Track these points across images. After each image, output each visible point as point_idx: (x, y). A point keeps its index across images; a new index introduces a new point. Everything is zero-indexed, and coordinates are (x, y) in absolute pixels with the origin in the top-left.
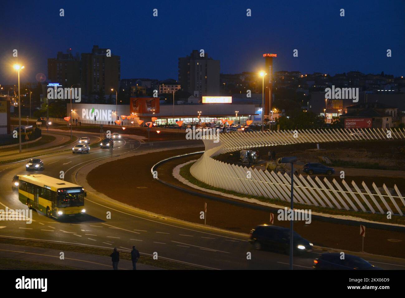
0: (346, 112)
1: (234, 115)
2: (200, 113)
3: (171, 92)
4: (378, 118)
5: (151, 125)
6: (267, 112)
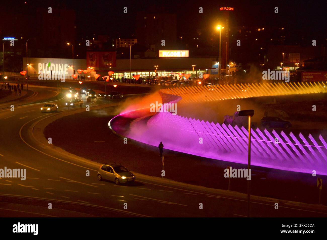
0: (303, 66)
1: (191, 69)
2: (156, 67)
3: (127, 46)
5: (108, 79)
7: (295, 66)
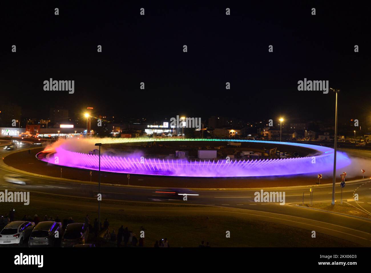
0: (122, 132)
1: (74, 133)
2: (59, 132)
3: (46, 123)
4: (134, 134)
5: (35, 137)
6: (89, 132)
7: (118, 132)
